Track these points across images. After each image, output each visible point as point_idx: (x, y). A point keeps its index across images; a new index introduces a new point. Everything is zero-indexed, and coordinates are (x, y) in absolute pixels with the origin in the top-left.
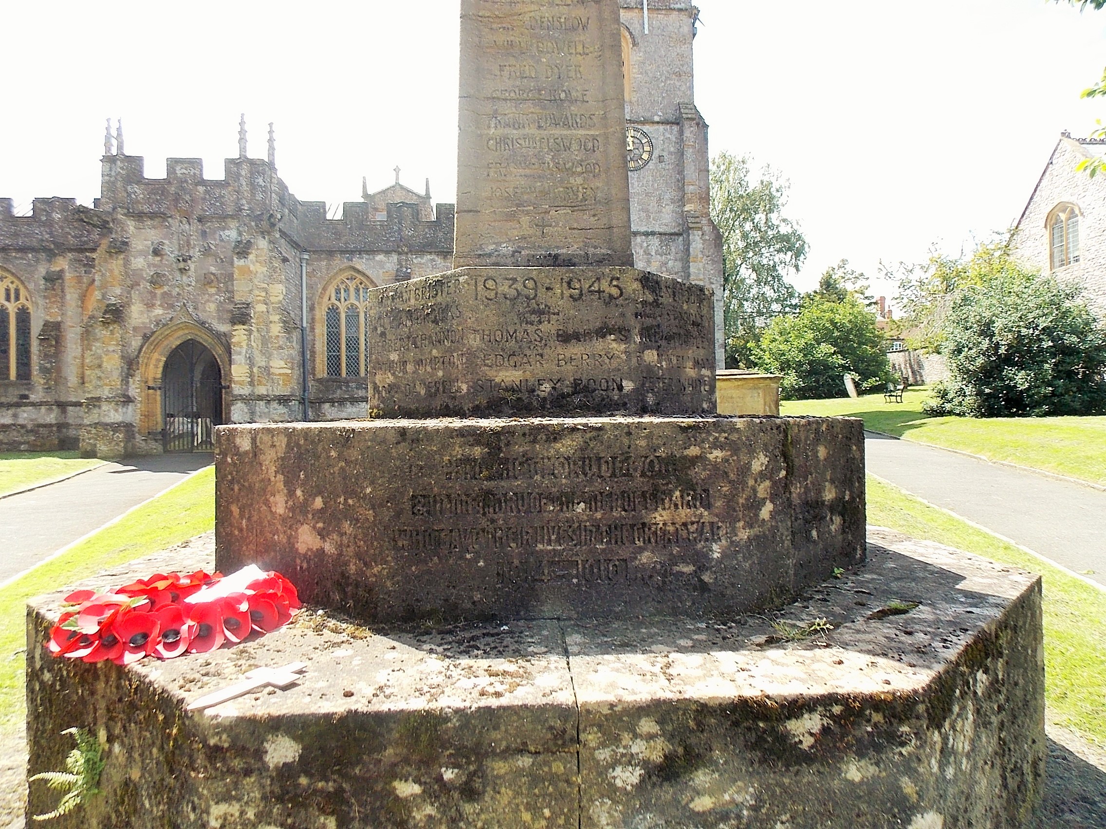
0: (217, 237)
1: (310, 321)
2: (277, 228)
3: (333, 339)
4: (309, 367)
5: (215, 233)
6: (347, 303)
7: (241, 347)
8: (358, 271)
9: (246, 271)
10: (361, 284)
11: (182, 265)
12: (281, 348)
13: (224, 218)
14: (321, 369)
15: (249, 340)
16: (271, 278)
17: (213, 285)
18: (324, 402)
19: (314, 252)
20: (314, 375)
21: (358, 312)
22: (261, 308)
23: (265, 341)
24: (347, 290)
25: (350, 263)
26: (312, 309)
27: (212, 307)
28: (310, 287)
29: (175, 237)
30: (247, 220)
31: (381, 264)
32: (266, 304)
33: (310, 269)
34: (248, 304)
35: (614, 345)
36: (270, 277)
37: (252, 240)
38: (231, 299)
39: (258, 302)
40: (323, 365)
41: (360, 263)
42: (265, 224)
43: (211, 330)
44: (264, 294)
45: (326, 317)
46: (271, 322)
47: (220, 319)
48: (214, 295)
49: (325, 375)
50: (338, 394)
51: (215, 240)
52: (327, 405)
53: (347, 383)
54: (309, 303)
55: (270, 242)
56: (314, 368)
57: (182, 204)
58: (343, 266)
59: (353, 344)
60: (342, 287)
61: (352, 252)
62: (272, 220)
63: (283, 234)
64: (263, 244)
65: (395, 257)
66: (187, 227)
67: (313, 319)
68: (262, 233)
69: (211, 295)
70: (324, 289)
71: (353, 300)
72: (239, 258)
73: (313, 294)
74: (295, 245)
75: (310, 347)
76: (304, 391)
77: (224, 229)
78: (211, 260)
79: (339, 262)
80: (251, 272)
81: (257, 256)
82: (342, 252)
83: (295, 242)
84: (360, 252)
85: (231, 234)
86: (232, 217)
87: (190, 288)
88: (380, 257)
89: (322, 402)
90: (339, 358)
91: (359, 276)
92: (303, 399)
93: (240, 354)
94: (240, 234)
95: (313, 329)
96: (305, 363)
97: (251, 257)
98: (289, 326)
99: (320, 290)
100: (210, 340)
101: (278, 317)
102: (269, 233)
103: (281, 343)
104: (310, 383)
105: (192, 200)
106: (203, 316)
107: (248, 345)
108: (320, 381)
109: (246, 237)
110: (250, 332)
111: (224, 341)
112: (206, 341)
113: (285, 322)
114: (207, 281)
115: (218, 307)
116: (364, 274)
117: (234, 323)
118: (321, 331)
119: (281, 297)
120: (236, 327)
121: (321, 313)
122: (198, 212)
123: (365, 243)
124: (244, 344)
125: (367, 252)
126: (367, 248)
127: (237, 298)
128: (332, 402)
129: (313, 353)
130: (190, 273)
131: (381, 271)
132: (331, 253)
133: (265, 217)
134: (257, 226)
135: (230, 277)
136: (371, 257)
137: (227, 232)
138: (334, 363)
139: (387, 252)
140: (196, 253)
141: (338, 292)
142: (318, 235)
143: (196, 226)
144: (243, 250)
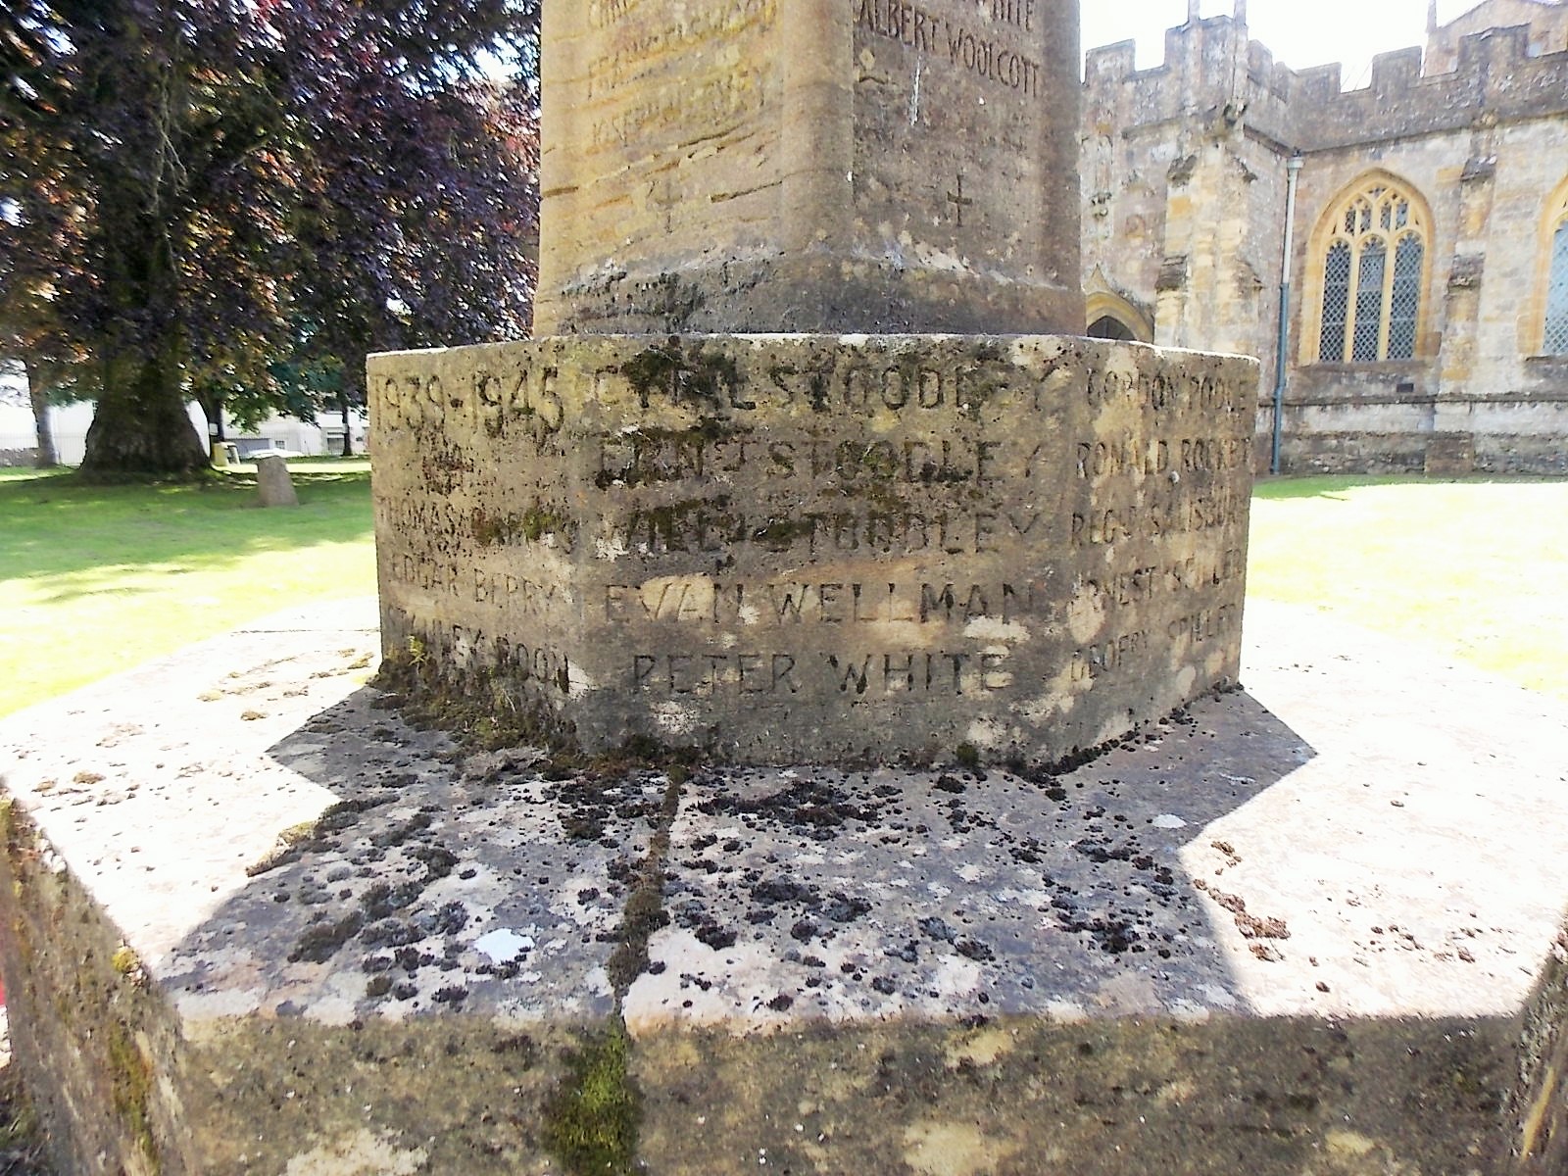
0: (1148, 156)
1: (1297, 272)
2: (1239, 125)
3: (1335, 299)
4: (1288, 349)
5: (1145, 151)
6: (1365, 234)
7: (1168, 325)
8: (1391, 176)
9: (1184, 205)
10: (1395, 197)
11: (1097, 208)
12: (1231, 321)
13: (1158, 126)
14: (1310, 351)
15: (1181, 312)
16: (1224, 212)
17: (1138, 232)
18: (1308, 405)
19: (1313, 154)
20: (1296, 360)
21: (1385, 249)
22: (1204, 261)
23: (1207, 314)
24: (1367, 213)
25: (1377, 164)
26: (1301, 251)
27: (1134, 267)
28: (1301, 215)
29: (1092, 168)
30: (1191, 123)
31: (1437, 156)
32: (1213, 253)
33: (1303, 184)
34: (1184, 258)
35: (553, 563)
36: (1222, 209)
37: (1198, 155)
38: (1160, 252)
39: (1202, 251)
40: (1314, 343)
41: (1395, 160)
42: (1218, 124)
43: (1130, 301)
44: (1210, 238)
45: (1325, 264)
46: (1219, 282)
47: (1144, 284)
48: (1137, 248)
49: (1316, 360)
50: (1333, 391)
51: (1145, 162)
52: (1312, 411)
53: (1353, 372)
54: (1298, 242)
55: (1227, 151)
56: (1296, 350)
57: (1102, 118)
58: (1362, 171)
59: (1369, 305)
60: (1359, 208)
61: (1381, 143)
62: (1229, 114)
63: (1251, 132)
64: (1214, 156)
65: (1465, 138)
66: (1108, 148)
67: (1302, 270)
68: (1215, 139)
69: (1134, 250)
70: (1326, 214)
71: (1376, 228)
72: (1176, 186)
73: (1306, 226)
74: (1279, 148)
75: (1292, 315)
76: (1277, 386)
77: (1158, 143)
78: (1137, 195)
79: (1357, 163)
80: (1191, 206)
81: (1204, 178)
82: (1363, 145)
83: (1276, 144)
84: (1397, 140)
85: (1168, 150)
86: (1170, 122)
87: (1107, 243)
88: (1436, 143)
89: (1304, 404)
90: (1342, 330)
91: (1392, 185)
92: (1274, 400)
93: (1166, 334)
94: (1180, 148)
95: (1299, 284)
96: (1282, 345)
97: (1194, 182)
98: (1250, 284)
99: (1318, 218)
100: (1130, 316)
101: (1230, 273)
102: (1225, 138)
103: (1232, 314)
104: (1289, 375)
105: (1116, 108)
106: (1121, 283)
107: (1178, 321)
108: (1306, 370)
109: (1188, 150)
110: (1183, 302)
111: (1148, 316)
112: (1125, 318)
113: (1241, 280)
114: (1129, 229)
115: (1143, 265)
116: (1400, 180)
117: (1160, 289)
118: (1314, 288)
119: (1238, 241)
120: (1163, 295)
121: (1317, 258)
122: (1123, 124)
123: (1408, 122)
124: (1173, 320)
125: (1410, 138)
126: (1413, 131)
127: (1169, 251)
128: (1323, 404)
129: (1297, 324)
130: (1108, 219)
131: (1435, 170)
132: (1341, 150)
133: (1220, 111)
134: (1206, 128)
135: (1161, 218)
136: (1418, 145)
137: (1162, 148)
138: (1332, 340)
139: (1451, 131)
140: (1117, 188)
141: (1350, 217)
142: (1323, 122)
143: (1120, 144)
144: (1181, 172)
